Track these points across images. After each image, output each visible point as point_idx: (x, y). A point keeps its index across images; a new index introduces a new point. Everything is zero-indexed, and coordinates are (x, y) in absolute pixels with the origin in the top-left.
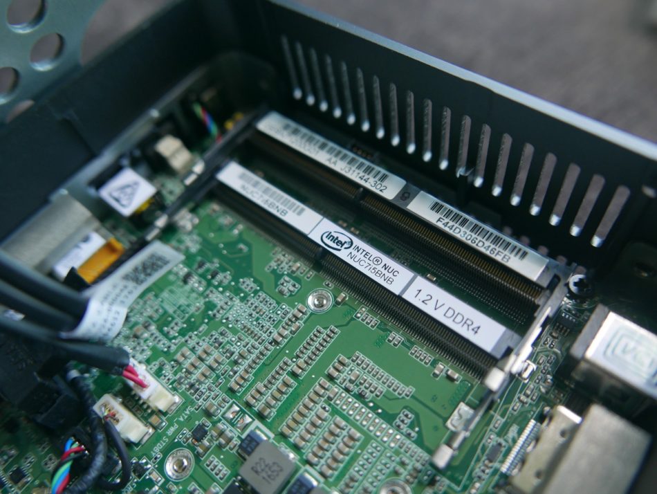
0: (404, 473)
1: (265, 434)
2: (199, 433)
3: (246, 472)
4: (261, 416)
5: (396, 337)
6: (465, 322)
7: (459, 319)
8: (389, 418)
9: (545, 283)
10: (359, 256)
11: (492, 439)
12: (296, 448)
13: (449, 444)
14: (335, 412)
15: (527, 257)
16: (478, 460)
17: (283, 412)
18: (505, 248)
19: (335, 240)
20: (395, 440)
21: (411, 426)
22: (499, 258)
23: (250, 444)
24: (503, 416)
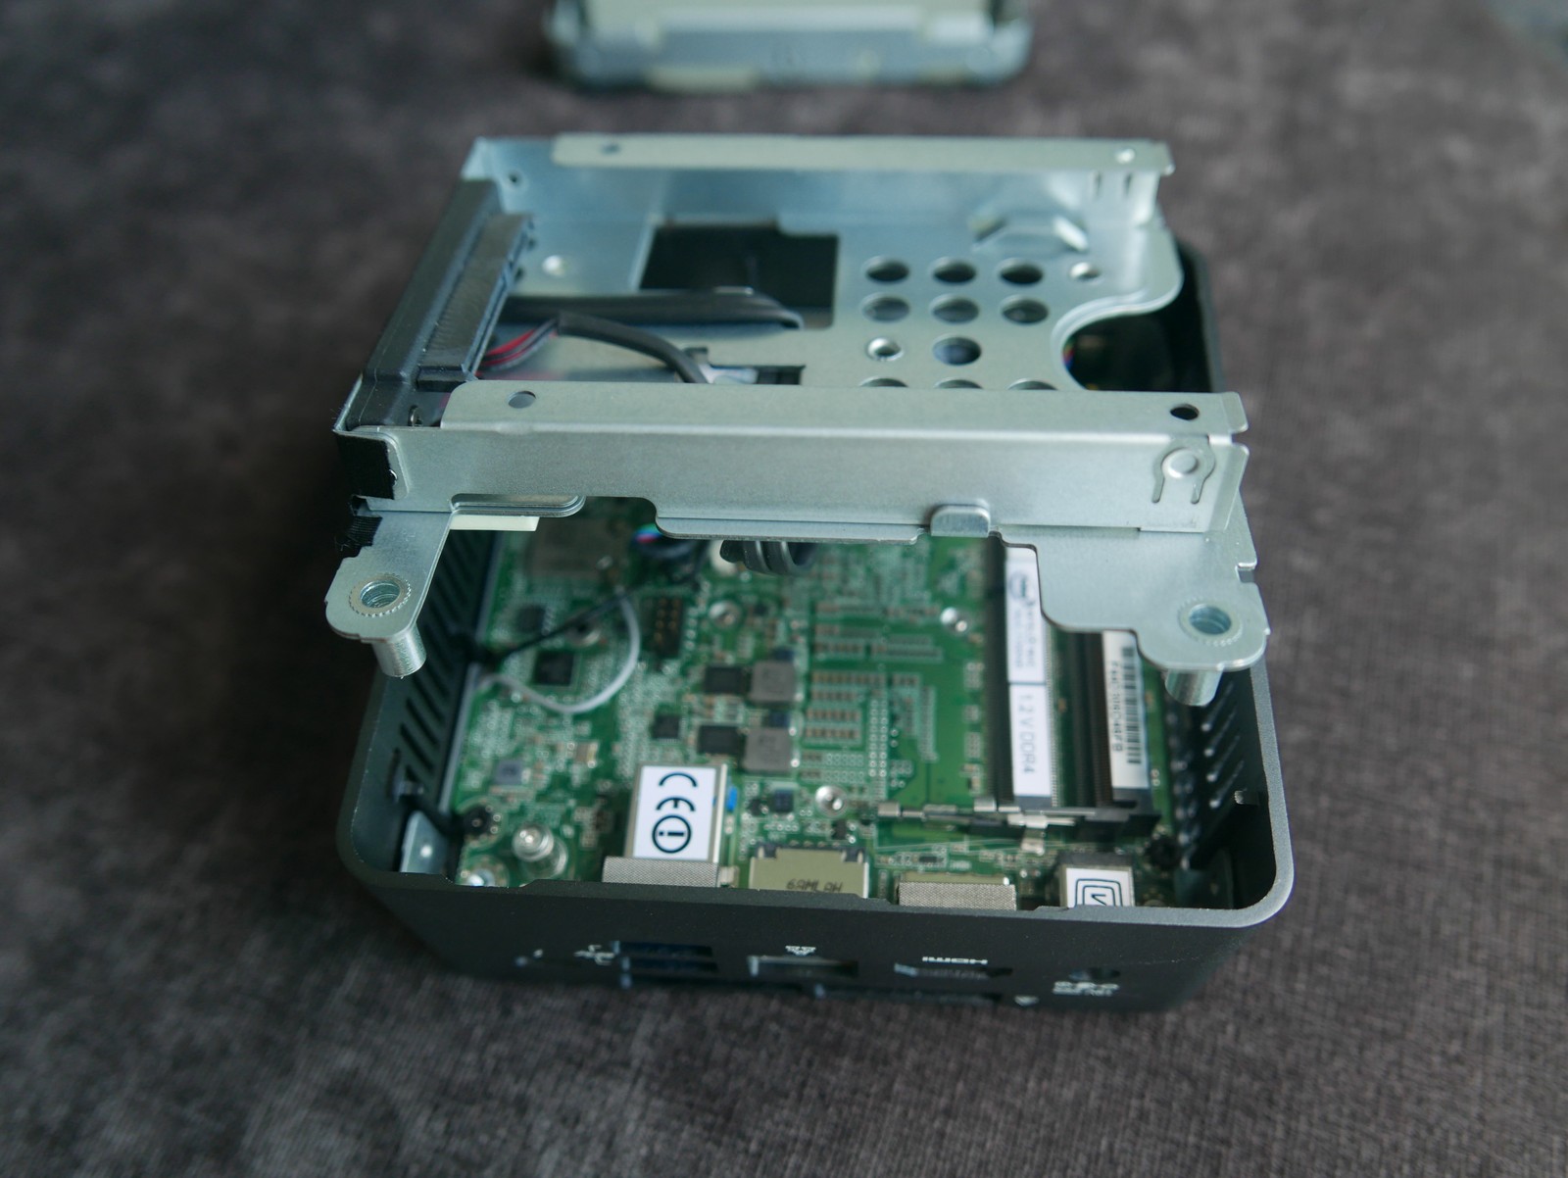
0: (855, 796)
1: (801, 663)
2: (760, 610)
3: (759, 668)
4: (813, 648)
5: (975, 713)
6: (1029, 757)
7: (1028, 748)
8: (894, 754)
9: (1117, 797)
10: (1024, 620)
11: (941, 850)
12: (809, 696)
13: (902, 809)
14: (865, 707)
15: (1134, 767)
16: (914, 850)
17: (831, 665)
18: (1129, 741)
19: (1024, 589)
20: (878, 769)
21: (901, 778)
22: (1113, 740)
23: (784, 655)
24: (971, 848)
